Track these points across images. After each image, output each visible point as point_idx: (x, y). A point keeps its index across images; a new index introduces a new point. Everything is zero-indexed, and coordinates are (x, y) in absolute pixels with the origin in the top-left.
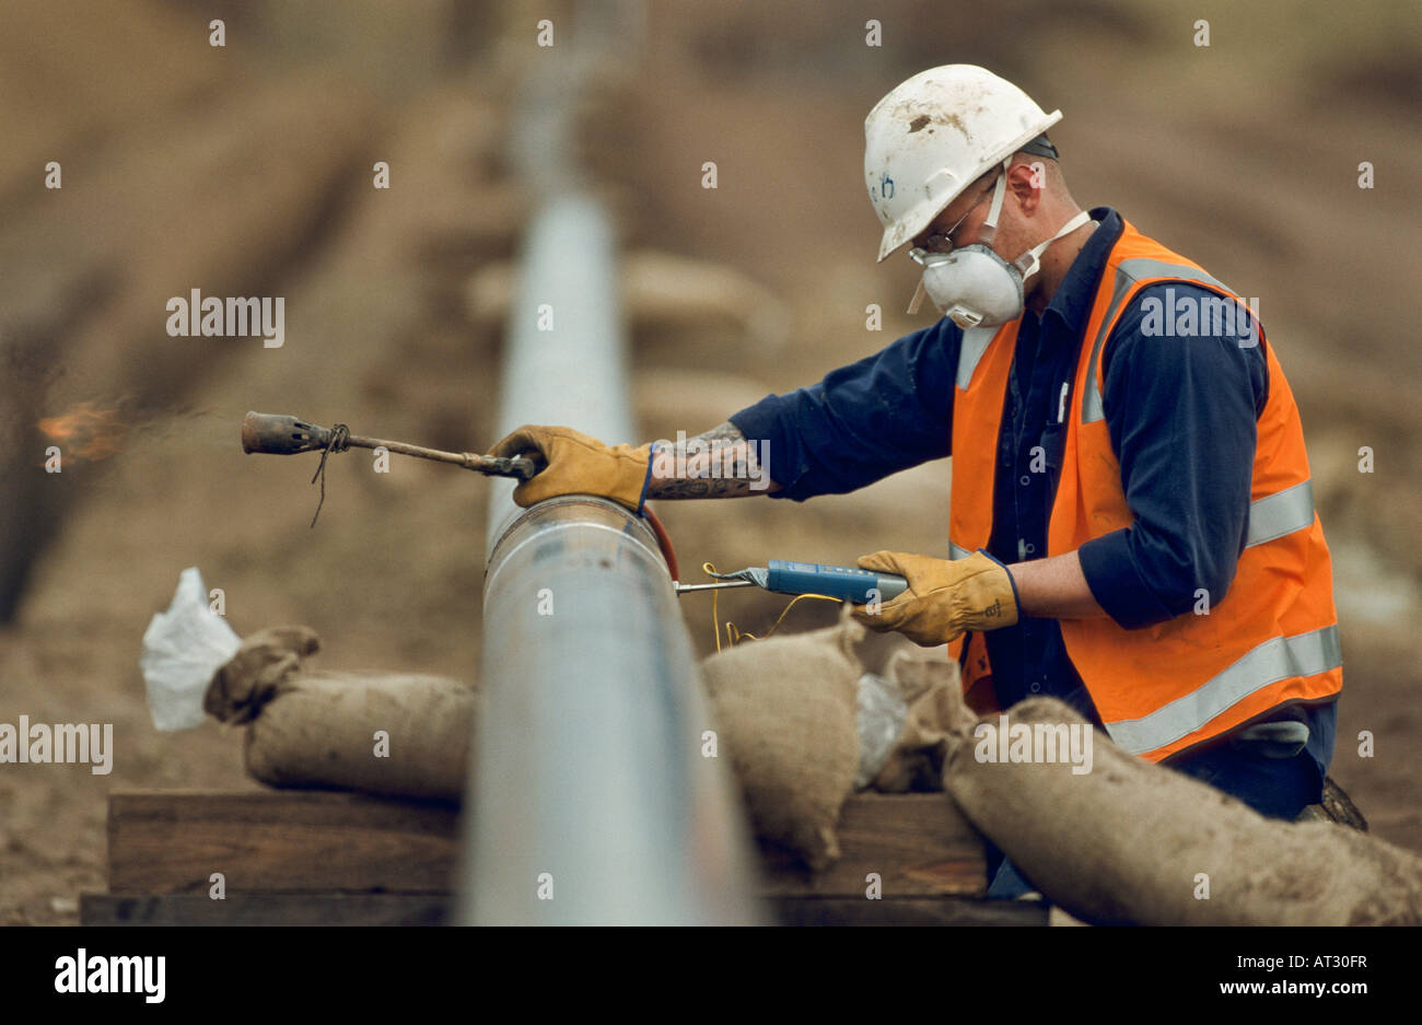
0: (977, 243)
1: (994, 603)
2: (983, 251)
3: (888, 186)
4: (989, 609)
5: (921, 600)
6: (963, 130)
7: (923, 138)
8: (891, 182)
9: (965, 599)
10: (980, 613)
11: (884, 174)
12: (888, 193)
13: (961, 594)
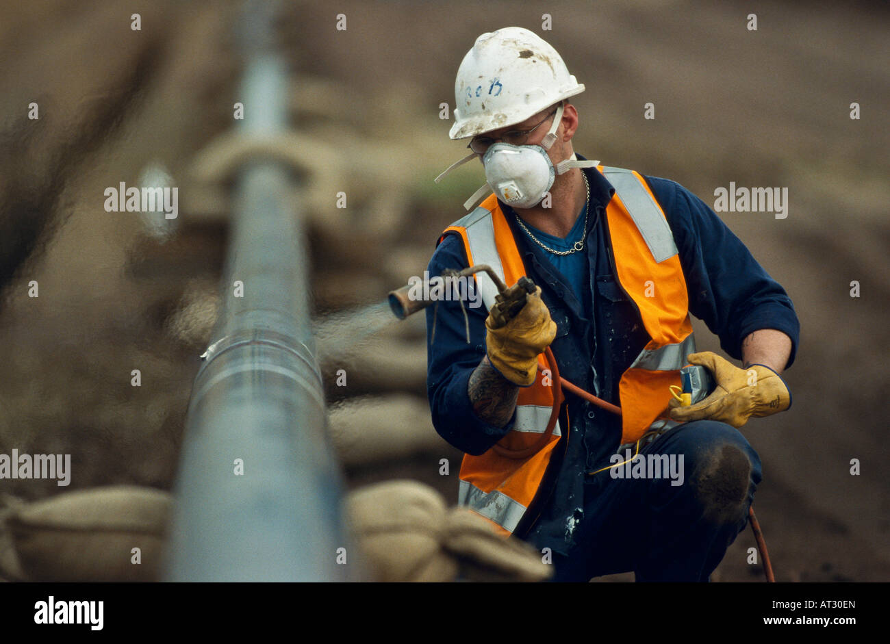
0: (539, 145)
1: (776, 398)
2: (541, 152)
3: (498, 87)
4: (773, 402)
5: (732, 395)
6: (552, 68)
7: (529, 63)
8: (501, 85)
9: (759, 395)
10: (767, 405)
11: (495, 79)
12: (494, 92)
13: (756, 392)
